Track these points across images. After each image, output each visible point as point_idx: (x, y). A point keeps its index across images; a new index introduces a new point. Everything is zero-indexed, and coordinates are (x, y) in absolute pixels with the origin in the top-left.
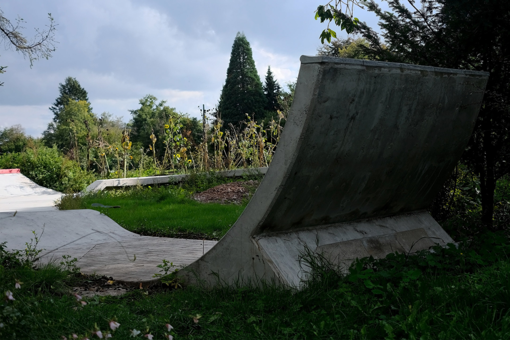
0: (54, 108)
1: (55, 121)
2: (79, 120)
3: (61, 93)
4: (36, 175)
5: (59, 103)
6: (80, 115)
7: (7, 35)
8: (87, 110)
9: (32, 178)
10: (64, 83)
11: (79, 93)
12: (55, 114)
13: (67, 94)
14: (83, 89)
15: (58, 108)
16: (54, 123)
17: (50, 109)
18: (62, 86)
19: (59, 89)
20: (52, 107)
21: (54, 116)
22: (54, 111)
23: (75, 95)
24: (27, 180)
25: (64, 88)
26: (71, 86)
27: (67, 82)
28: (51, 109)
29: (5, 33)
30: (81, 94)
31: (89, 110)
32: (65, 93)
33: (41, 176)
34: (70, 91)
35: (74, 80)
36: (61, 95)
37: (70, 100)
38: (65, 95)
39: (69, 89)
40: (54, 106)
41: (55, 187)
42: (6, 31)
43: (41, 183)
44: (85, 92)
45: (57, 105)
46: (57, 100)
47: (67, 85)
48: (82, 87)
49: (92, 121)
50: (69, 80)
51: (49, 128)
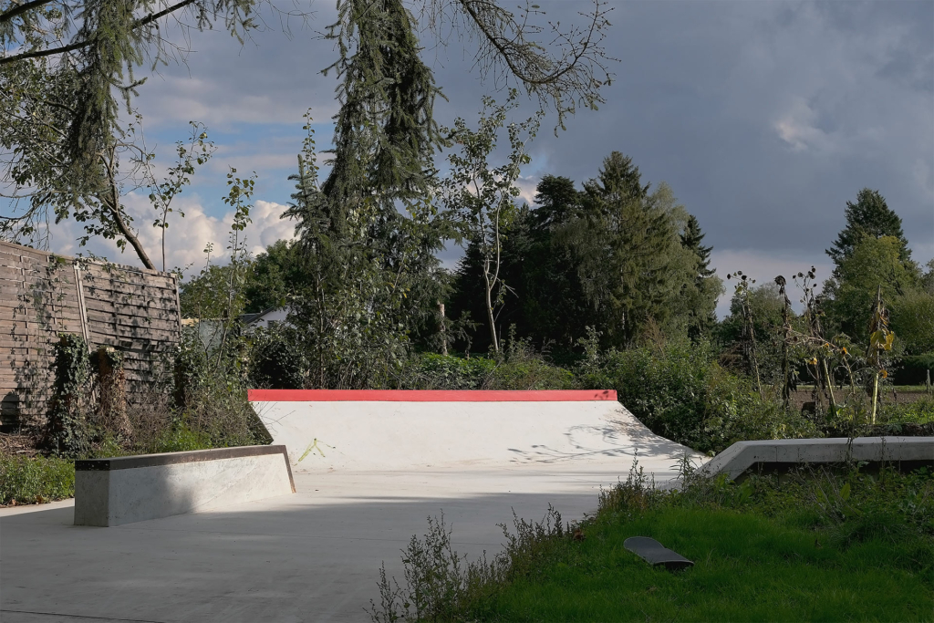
0: (836, 252)
1: (837, 277)
2: (881, 275)
3: (850, 220)
4: (651, 408)
5: (845, 241)
6: (883, 265)
7: (502, 50)
8: (898, 254)
9: (639, 414)
10: (855, 202)
11: (884, 221)
12: (837, 262)
13: (860, 222)
14: (893, 213)
15: (842, 251)
16: (835, 280)
17: (827, 252)
18: (852, 207)
19: (846, 214)
20: (832, 249)
21: (835, 267)
22: (834, 258)
23: (876, 224)
24: (628, 418)
25: (855, 212)
26: (868, 208)
27: (862, 200)
28: (830, 254)
29: (498, 46)
30: (889, 223)
31: (904, 254)
32: (858, 221)
33: (660, 410)
34: (866, 217)
35: (875, 195)
36: (849, 225)
37: (864, 234)
38: (857, 225)
39: (864, 213)
40: (836, 248)
41: (690, 438)
42: (499, 41)
43: (657, 427)
44: (896, 218)
45: (841, 246)
46: (841, 236)
47: (862, 204)
48: (890, 208)
49: (908, 277)
50: (865, 195)
51: (826, 291)
